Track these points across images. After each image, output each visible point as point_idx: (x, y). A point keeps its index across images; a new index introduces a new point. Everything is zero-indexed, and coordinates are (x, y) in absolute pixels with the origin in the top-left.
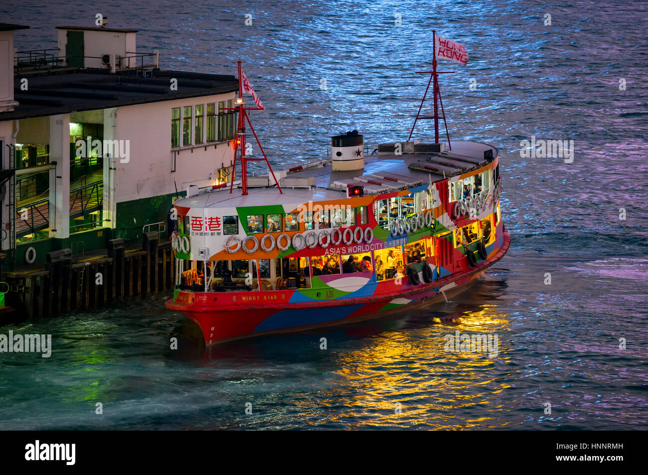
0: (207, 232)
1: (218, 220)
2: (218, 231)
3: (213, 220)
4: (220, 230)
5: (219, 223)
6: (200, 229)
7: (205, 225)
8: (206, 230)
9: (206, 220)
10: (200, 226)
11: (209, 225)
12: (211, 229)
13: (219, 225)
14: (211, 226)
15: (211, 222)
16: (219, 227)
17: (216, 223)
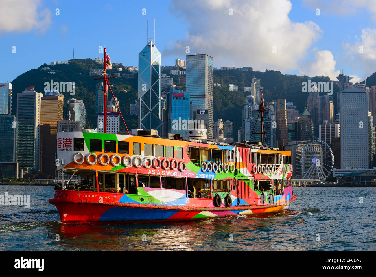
0: (64, 148)
1: (71, 140)
2: (70, 148)
3: (68, 140)
4: (71, 147)
5: (71, 142)
6: (60, 146)
7: (63, 144)
8: (64, 147)
9: (64, 140)
10: (60, 145)
11: (65, 143)
12: (66, 146)
13: (71, 143)
14: (66, 144)
15: (66, 141)
16: (71, 145)
17: (69, 142)
